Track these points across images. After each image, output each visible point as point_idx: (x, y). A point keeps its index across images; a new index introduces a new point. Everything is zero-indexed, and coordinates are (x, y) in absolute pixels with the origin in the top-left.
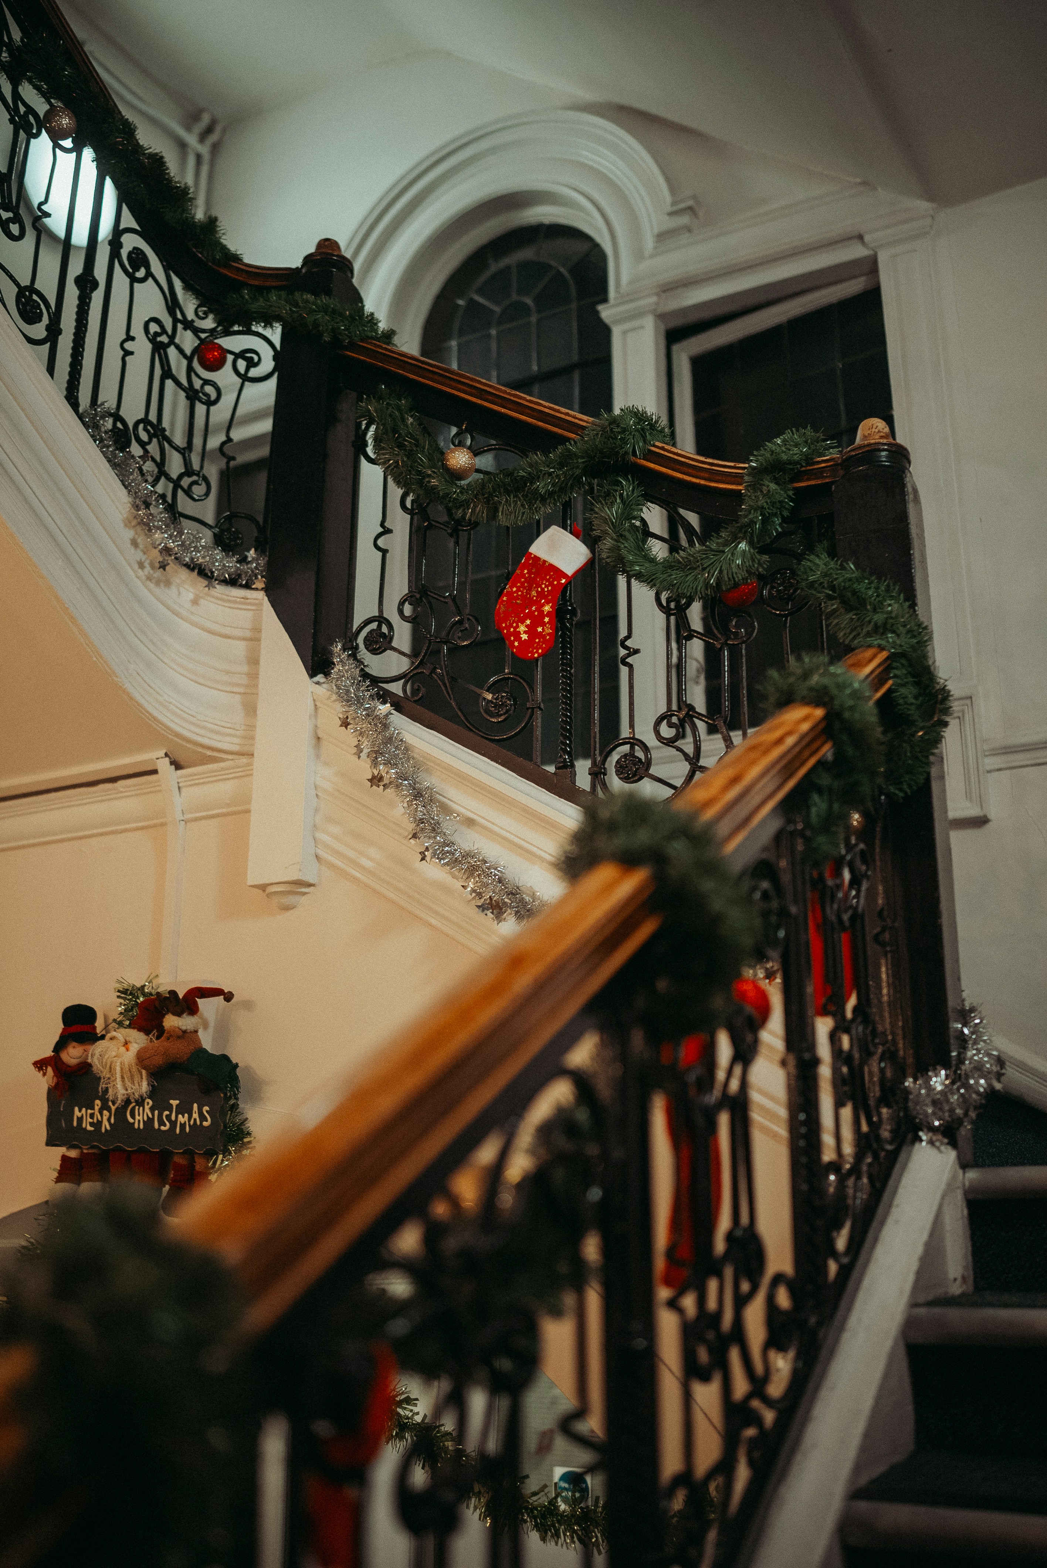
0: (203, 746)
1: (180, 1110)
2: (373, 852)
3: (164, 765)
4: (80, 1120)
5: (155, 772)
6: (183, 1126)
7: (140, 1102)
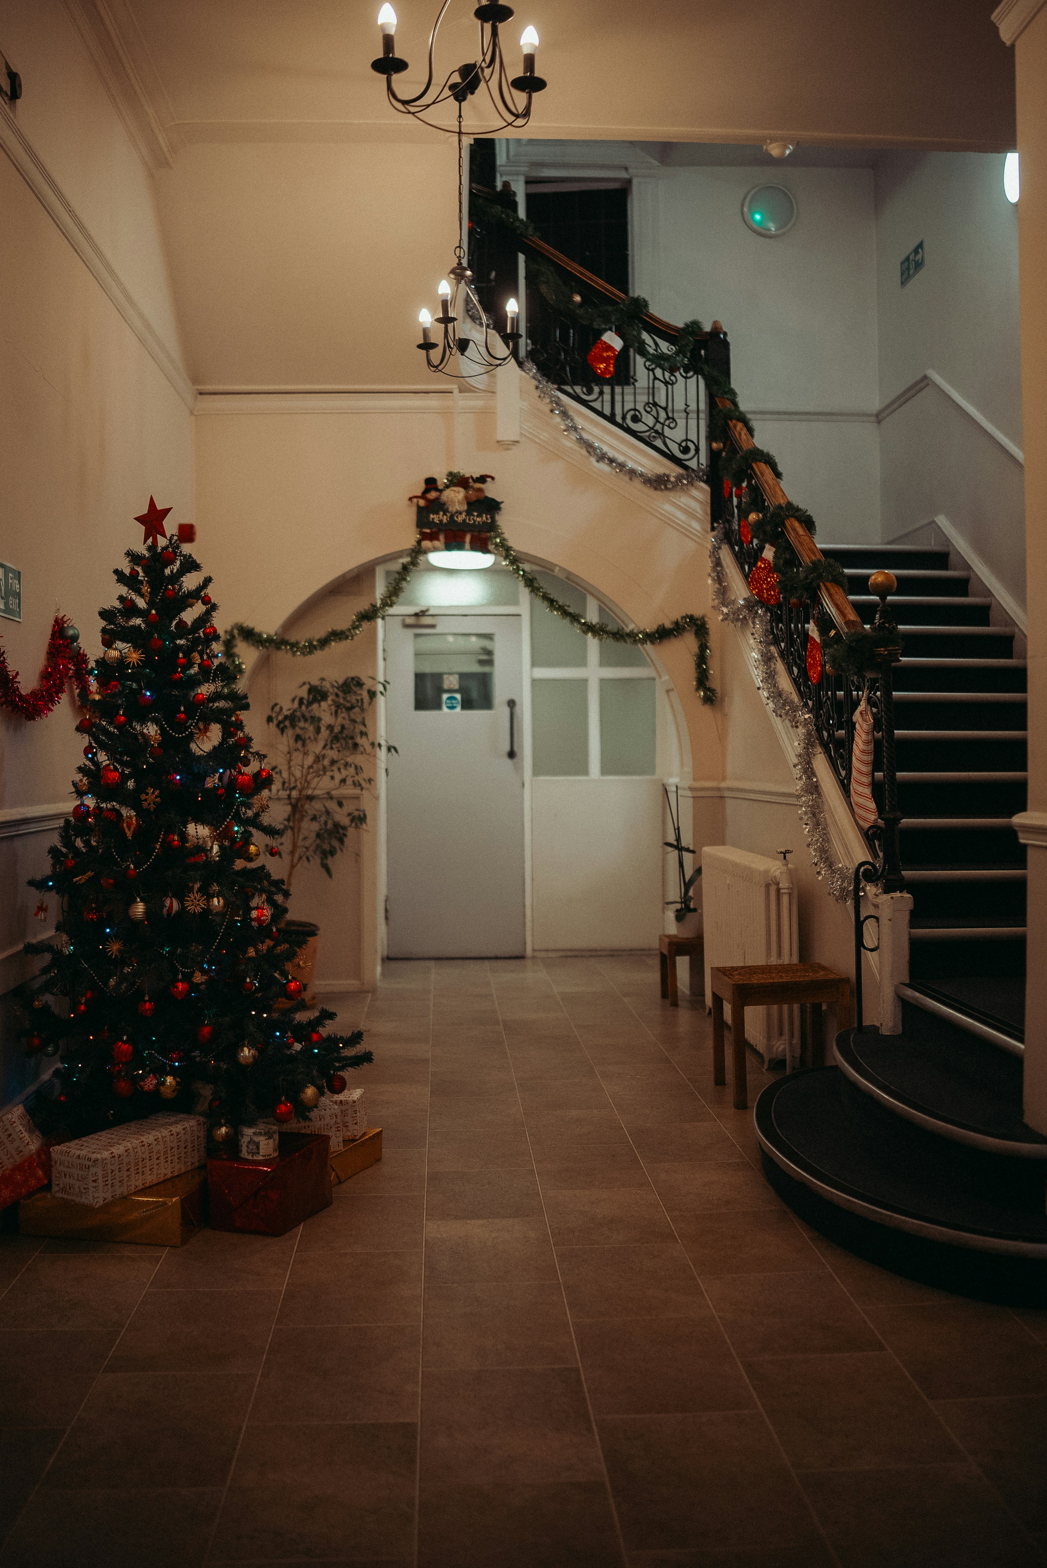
0: (471, 386)
1: (478, 516)
2: (545, 434)
3: (456, 391)
4: (433, 519)
5: (451, 392)
6: (479, 522)
7: (461, 513)
